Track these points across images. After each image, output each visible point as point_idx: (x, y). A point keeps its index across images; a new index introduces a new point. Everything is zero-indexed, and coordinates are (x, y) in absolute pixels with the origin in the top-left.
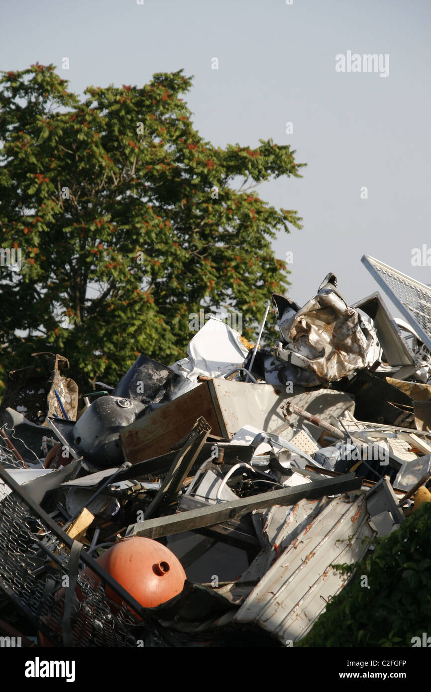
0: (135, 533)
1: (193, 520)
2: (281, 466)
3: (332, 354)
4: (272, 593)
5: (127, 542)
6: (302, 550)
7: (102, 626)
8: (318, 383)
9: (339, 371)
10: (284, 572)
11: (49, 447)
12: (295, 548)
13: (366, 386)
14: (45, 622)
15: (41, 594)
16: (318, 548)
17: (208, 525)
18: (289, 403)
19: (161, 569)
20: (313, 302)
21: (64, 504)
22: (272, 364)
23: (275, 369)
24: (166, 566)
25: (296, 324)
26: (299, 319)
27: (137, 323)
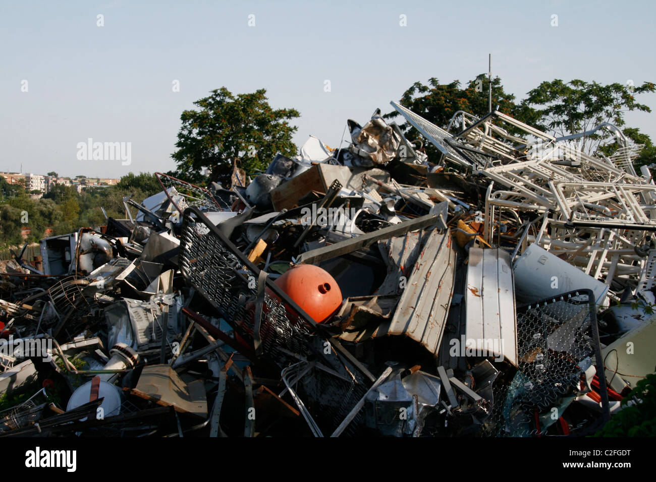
0: (302, 260)
1: (340, 249)
2: (389, 211)
3: (380, 150)
4: (412, 307)
5: (298, 269)
6: (423, 270)
7: (282, 332)
8: (372, 165)
9: (383, 159)
10: (415, 289)
11: (234, 200)
12: (418, 269)
13: (396, 167)
14: (239, 324)
15: (236, 306)
16: (432, 268)
17: (350, 252)
18: (365, 174)
19: (324, 289)
20: (370, 123)
21: (246, 234)
22: (348, 156)
23: (350, 159)
24: (328, 287)
25: (361, 135)
26: (362, 132)
27: (254, 164)
